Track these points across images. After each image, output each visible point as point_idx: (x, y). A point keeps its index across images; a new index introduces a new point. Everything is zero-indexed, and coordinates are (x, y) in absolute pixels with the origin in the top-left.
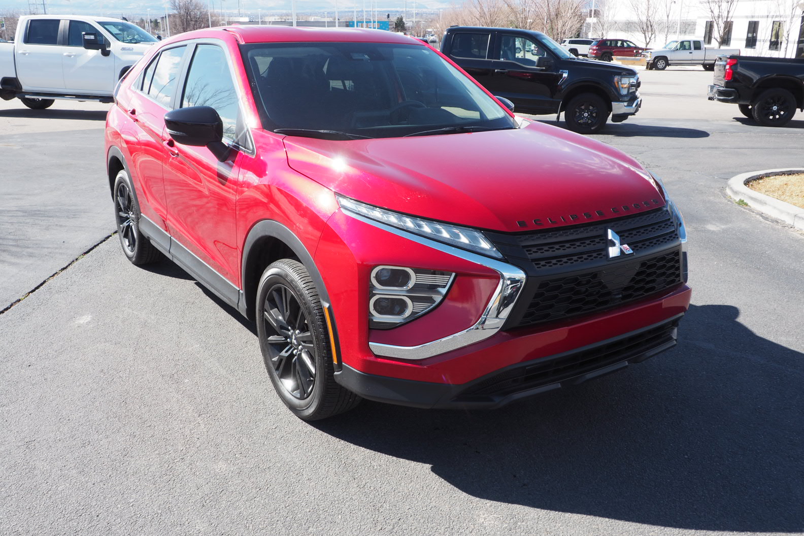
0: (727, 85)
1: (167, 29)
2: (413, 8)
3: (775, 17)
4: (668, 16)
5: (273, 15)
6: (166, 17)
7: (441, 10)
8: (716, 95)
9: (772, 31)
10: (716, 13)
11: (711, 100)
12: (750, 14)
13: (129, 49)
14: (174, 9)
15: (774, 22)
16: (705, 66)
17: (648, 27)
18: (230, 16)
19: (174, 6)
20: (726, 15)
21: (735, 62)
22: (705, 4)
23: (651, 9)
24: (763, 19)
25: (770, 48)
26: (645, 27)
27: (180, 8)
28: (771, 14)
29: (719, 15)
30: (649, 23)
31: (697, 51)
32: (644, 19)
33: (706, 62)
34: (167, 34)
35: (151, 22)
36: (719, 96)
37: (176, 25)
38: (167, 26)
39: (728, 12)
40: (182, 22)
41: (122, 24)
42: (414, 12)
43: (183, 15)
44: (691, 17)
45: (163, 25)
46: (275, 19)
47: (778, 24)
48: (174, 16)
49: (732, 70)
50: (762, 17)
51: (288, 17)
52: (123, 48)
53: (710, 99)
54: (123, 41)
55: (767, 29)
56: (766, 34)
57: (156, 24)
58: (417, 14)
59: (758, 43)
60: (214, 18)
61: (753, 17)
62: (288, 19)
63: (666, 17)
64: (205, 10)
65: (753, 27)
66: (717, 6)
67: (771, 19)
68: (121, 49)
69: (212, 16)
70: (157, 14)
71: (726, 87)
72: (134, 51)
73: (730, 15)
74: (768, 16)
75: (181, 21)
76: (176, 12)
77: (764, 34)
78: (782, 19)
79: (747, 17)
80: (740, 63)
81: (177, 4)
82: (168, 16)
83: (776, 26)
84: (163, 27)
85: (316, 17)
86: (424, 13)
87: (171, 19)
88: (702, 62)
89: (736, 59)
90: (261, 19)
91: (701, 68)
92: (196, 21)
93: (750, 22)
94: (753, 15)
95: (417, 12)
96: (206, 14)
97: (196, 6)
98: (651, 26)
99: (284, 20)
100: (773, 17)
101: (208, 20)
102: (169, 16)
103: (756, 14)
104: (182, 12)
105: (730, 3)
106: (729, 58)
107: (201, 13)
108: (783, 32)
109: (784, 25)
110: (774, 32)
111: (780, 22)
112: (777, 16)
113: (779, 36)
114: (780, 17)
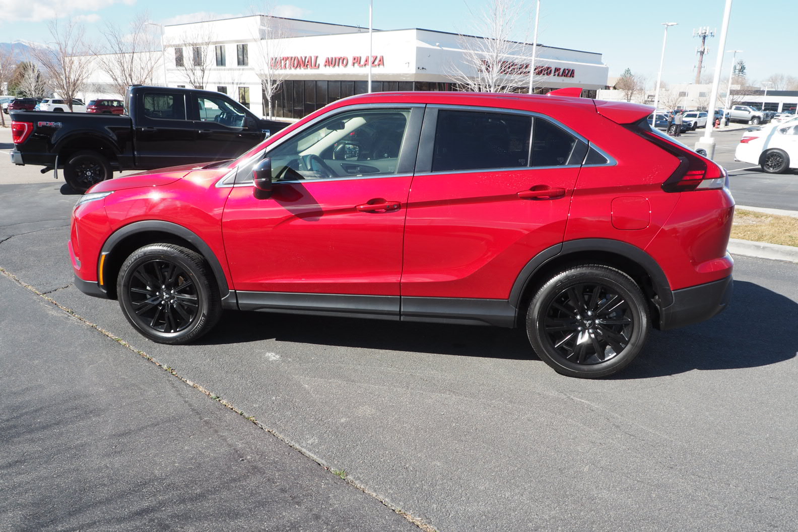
3: (239, 83)
9: (239, 94)
12: (217, 81)
15: (239, 88)
22: (177, 71)
24: (229, 85)
28: (236, 81)
29: (195, 80)
47: (243, 89)
50: (228, 83)
55: (234, 93)
61: (219, 83)
74: (233, 83)
78: (245, 86)
79: (215, 83)
83: (242, 91)
100: (237, 84)
103: (223, 81)
108: (248, 96)
109: (248, 90)
110: (241, 95)
111: (244, 88)
112: (241, 83)
113: (246, 98)
114: (244, 84)
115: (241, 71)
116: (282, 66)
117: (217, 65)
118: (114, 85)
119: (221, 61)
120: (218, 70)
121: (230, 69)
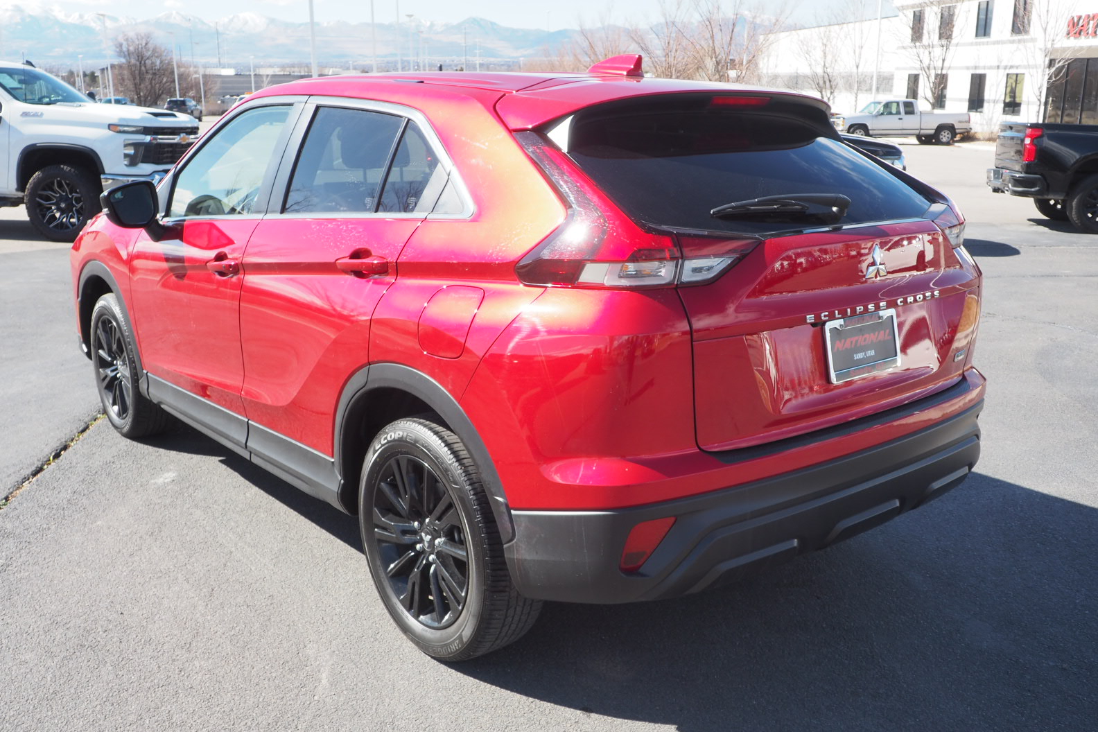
0: (1028, 169)
1: (109, 86)
2: (475, 56)
3: (1009, 67)
4: (857, 67)
5: (271, 66)
6: (107, 68)
7: (522, 59)
8: (1010, 185)
9: (1006, 87)
10: (926, 62)
11: (998, 192)
12: (972, 64)
13: (35, 115)
14: (120, 56)
15: (1008, 75)
16: (919, 137)
17: (825, 82)
18: (205, 67)
19: (120, 53)
20: (941, 65)
21: (1038, 133)
22: (910, 50)
23: (829, 57)
24: (992, 71)
25: (1005, 112)
26: (821, 83)
27: (129, 54)
28: (1003, 64)
29: (929, 64)
30: (826, 76)
31: (910, 117)
32: (820, 71)
33: (922, 132)
34: (110, 93)
35: (85, 75)
36: (1014, 186)
37: (123, 79)
38: (109, 81)
39: (944, 60)
40: (133, 74)
41: (24, 72)
42: (478, 62)
43: (135, 65)
44: (886, 69)
45: (103, 78)
46: (274, 72)
47: (1014, 77)
48: (120, 66)
49: (1035, 145)
50: (991, 68)
51: (293, 69)
52: (24, 113)
53: (996, 190)
54: (26, 101)
55: (998, 85)
56: (996, 92)
57: (92, 78)
58: (481, 65)
59: (986, 105)
60: (182, 70)
61: (976, 68)
62: (293, 72)
63: (855, 68)
64: (169, 58)
65: (978, 82)
66: (927, 52)
67: (1003, 70)
68: (22, 115)
69: (179, 67)
70: (94, 64)
71: (1026, 173)
72: (44, 117)
73: (946, 64)
74: (998, 67)
75: (131, 74)
76: (123, 60)
77: (995, 92)
78: (1019, 71)
79: (968, 68)
80: (1046, 134)
81: (124, 49)
82: (111, 67)
83: (1012, 81)
84: (104, 83)
85: (334, 69)
86: (491, 64)
87: (116, 71)
88: (917, 132)
89: (1042, 129)
90: (254, 71)
91: (914, 141)
92: (155, 74)
93: (973, 75)
94: (977, 65)
95: (481, 62)
96: (170, 63)
97: (154, 51)
98: (830, 81)
99: (288, 73)
100: (1005, 68)
101: (173, 72)
102: (113, 66)
103: (982, 64)
104: (133, 61)
105: (945, 48)
106: (1030, 127)
107: (161, 62)
108: (1022, 90)
109: (1023, 79)
110: (1009, 89)
111: (1017, 75)
112: (1012, 67)
113: (1017, 94)
114: (1017, 67)
115: (1015, 46)
116: (1090, 31)
117: (976, 36)
118: (811, 77)
119: (983, 27)
120: (977, 44)
121: (998, 42)
